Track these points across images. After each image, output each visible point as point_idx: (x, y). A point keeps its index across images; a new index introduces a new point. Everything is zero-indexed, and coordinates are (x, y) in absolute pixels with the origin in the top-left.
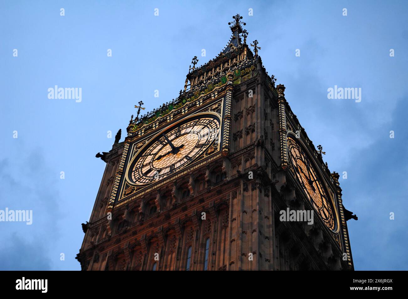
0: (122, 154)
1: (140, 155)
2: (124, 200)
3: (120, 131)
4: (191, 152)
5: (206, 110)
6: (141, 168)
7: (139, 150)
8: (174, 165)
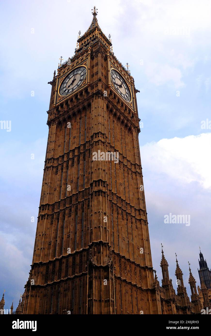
0: (56, 82)
1: (62, 83)
2: (59, 102)
3: (55, 71)
4: (78, 83)
5: (82, 64)
6: (63, 89)
7: (62, 81)
8: (73, 88)
